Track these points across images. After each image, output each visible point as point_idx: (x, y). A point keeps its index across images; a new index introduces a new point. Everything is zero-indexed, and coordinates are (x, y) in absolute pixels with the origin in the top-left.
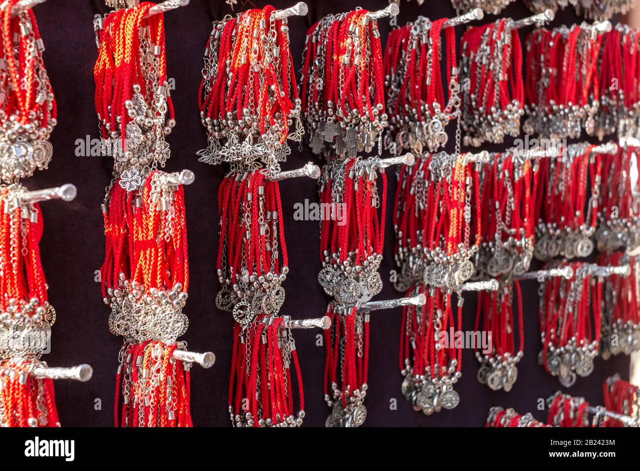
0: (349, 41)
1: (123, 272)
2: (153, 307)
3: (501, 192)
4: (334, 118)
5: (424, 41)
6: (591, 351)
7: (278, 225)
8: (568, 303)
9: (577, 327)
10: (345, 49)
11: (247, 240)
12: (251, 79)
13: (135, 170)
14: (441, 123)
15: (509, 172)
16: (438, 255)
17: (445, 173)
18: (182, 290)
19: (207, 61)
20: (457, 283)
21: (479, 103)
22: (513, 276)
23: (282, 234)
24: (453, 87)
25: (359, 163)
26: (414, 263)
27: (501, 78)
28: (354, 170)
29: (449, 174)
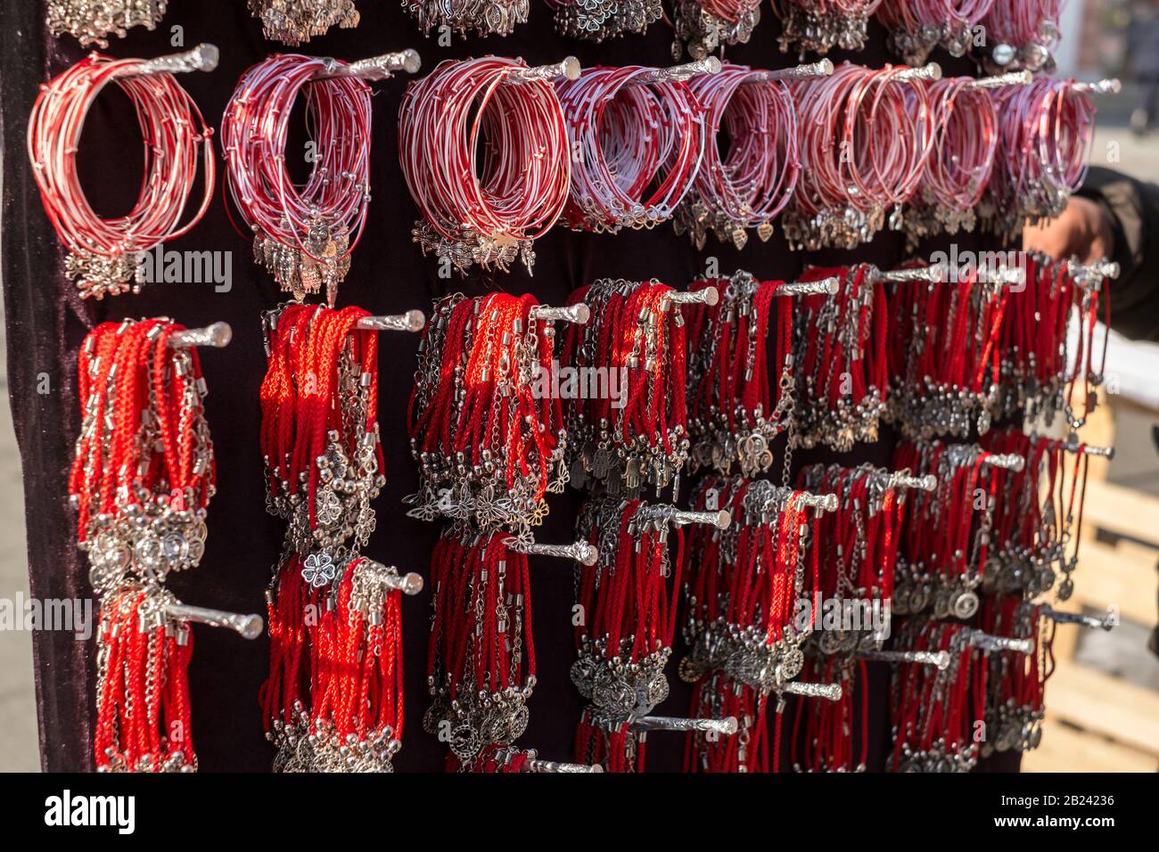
0: (638, 333)
1: (299, 699)
2: (349, 760)
3: (846, 531)
4: (609, 442)
5: (744, 311)
6: (966, 759)
7: (523, 615)
8: (936, 686)
9: (947, 721)
10: (632, 343)
11: (477, 638)
12: (497, 407)
13: (326, 556)
14: (764, 439)
15: (860, 501)
16: (750, 637)
17: (767, 517)
18: (393, 737)
19: (422, 359)
20: (778, 682)
21: (819, 392)
22: (857, 653)
23: (529, 627)
24: (785, 382)
25: (644, 510)
26: (712, 642)
27: (855, 357)
28: (635, 523)
29: (773, 518)
